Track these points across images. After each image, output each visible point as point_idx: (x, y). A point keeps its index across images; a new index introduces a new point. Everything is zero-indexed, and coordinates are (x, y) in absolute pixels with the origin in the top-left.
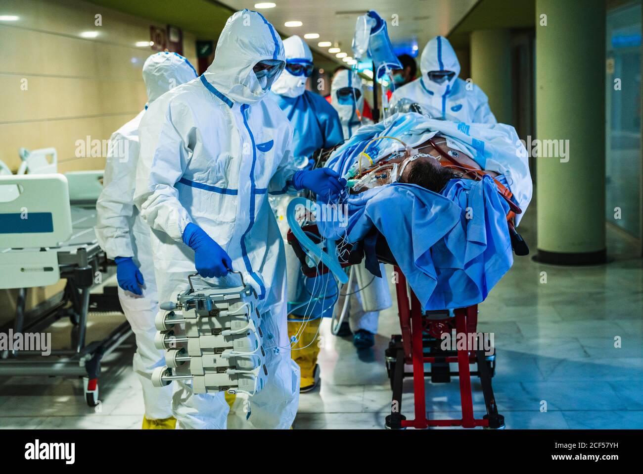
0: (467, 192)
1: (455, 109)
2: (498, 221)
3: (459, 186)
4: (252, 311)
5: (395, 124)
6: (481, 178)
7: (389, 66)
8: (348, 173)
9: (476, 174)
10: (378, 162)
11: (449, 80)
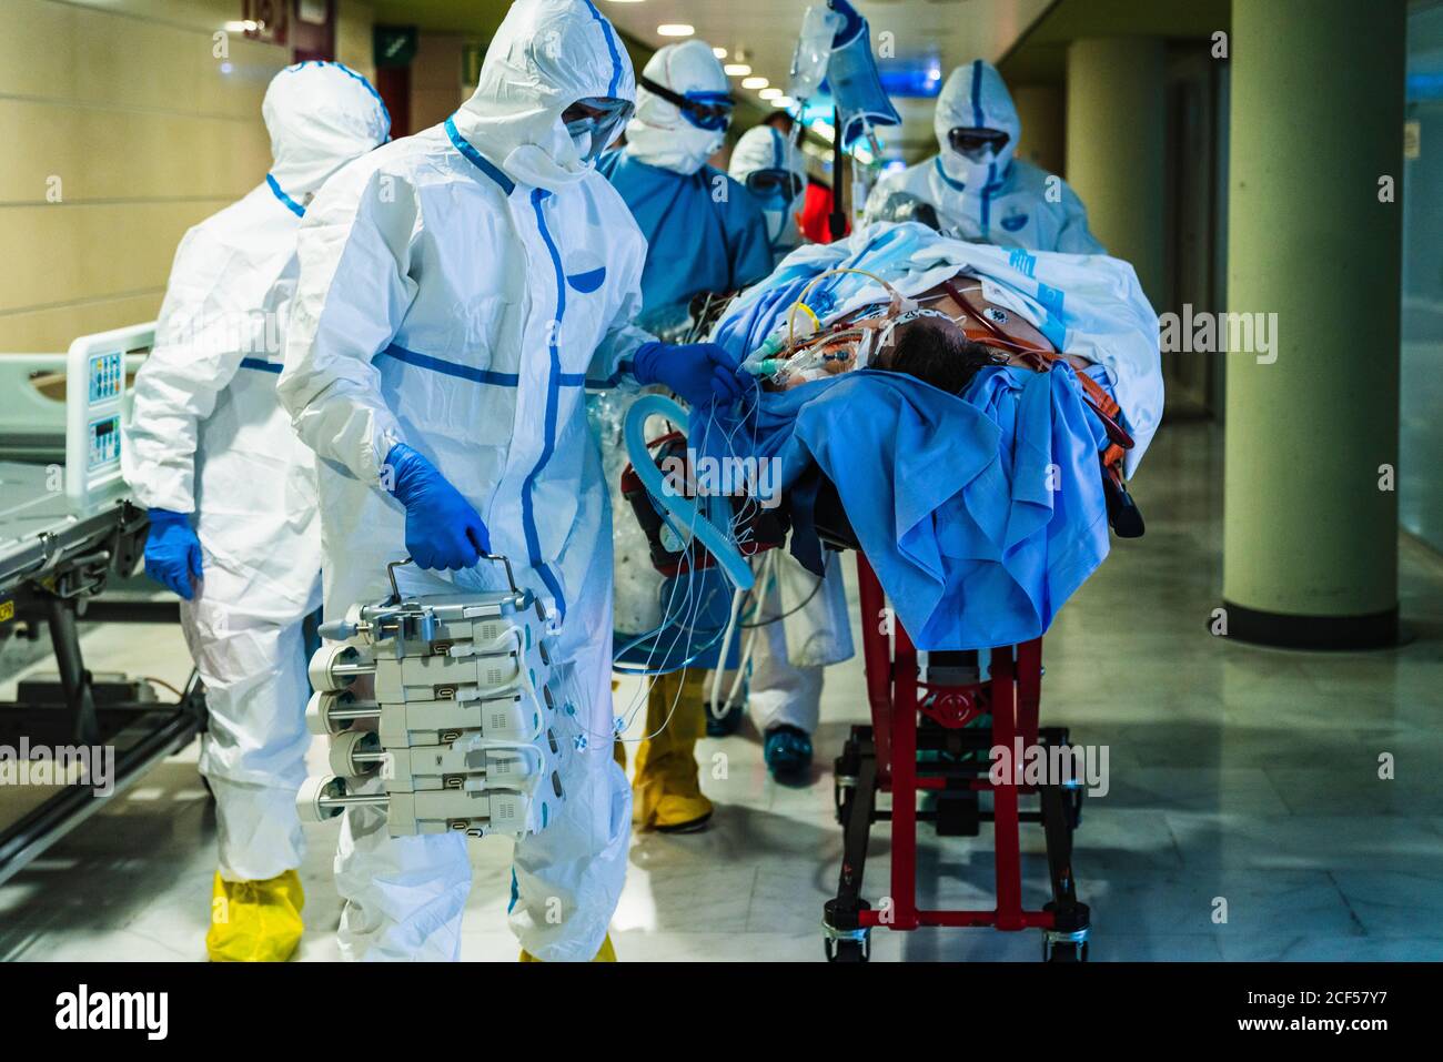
0: (1018, 396)
1: (1011, 224)
2: (1081, 460)
3: (1000, 381)
4: (528, 647)
5: (873, 245)
6: (1049, 367)
7: (869, 118)
8: (765, 345)
9: (1040, 359)
10: (831, 326)
11: (996, 152)
